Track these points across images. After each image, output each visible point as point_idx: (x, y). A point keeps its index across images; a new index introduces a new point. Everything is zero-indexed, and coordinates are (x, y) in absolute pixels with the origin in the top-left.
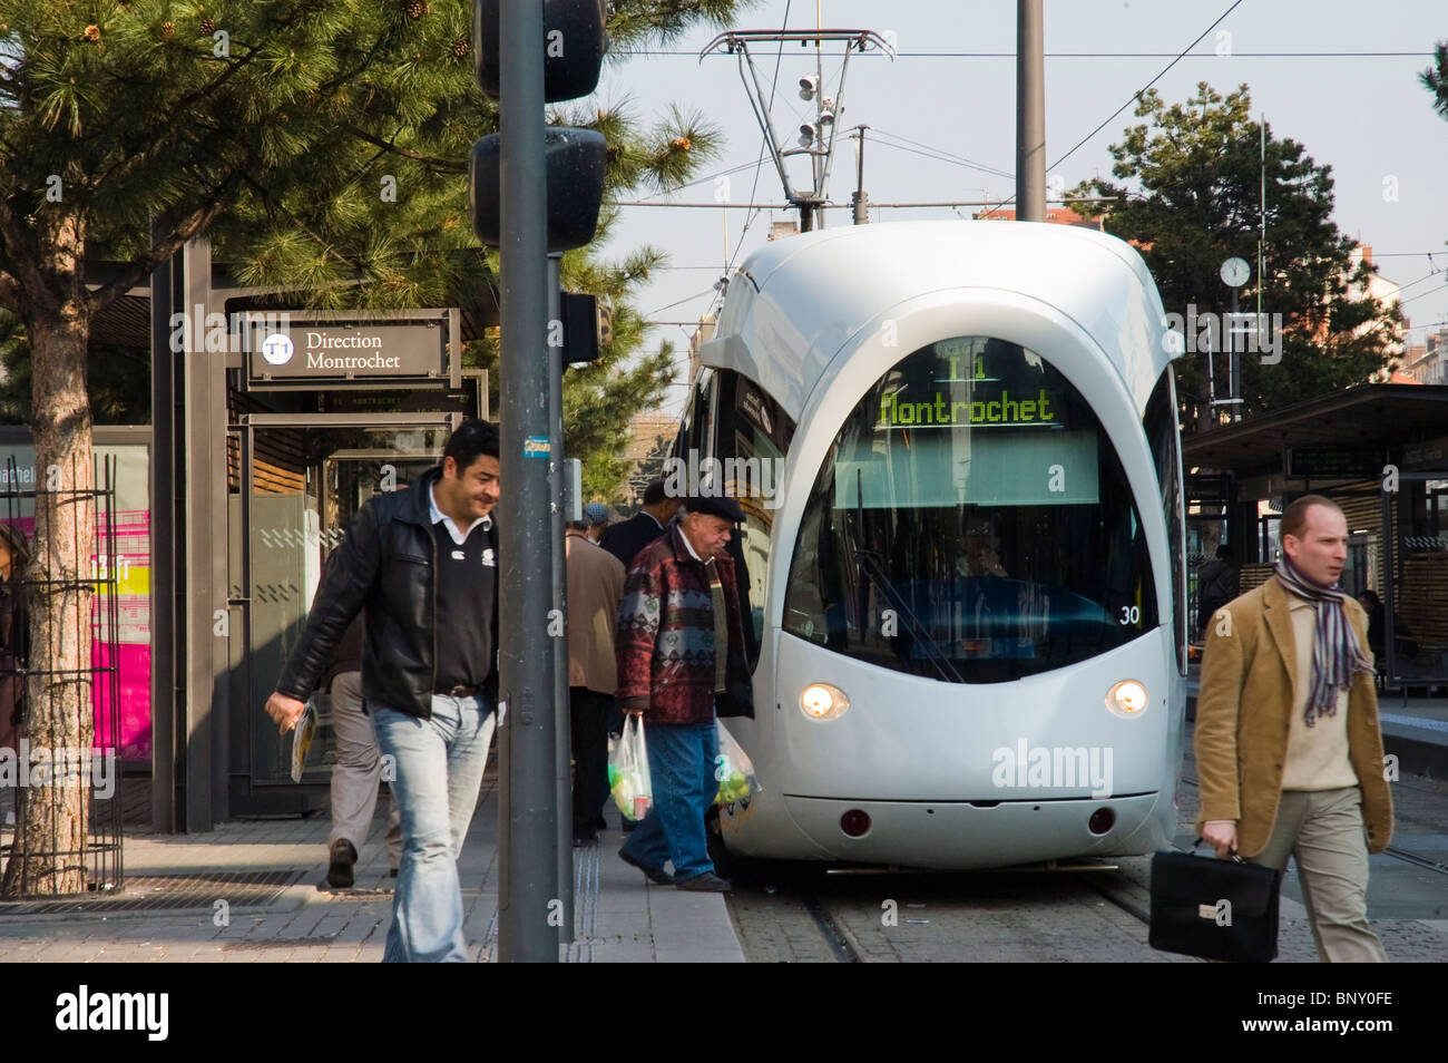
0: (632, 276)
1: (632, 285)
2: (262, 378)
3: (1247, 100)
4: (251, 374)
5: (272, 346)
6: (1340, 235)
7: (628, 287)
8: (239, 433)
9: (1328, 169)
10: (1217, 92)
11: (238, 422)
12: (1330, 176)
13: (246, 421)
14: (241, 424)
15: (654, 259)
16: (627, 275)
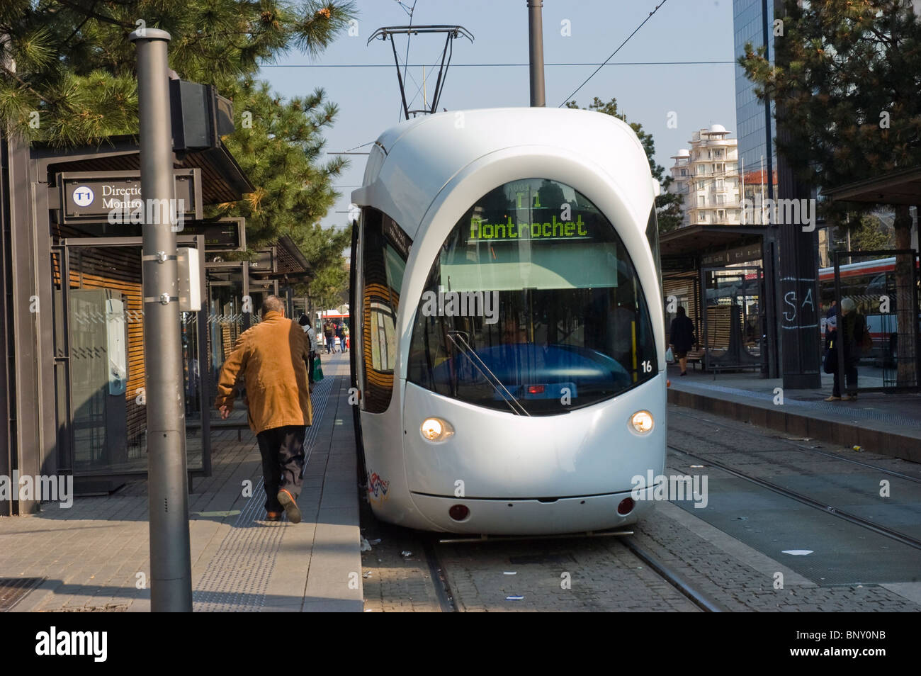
0: (331, 172)
1: (331, 177)
2: (73, 215)
3: (615, 105)
4: (66, 213)
5: (80, 194)
6: (656, 165)
7: (329, 178)
8: (59, 251)
9: (651, 136)
10: (603, 102)
11: (58, 244)
12: (652, 139)
13: (63, 243)
14: (60, 245)
15: (343, 163)
16: (329, 172)
